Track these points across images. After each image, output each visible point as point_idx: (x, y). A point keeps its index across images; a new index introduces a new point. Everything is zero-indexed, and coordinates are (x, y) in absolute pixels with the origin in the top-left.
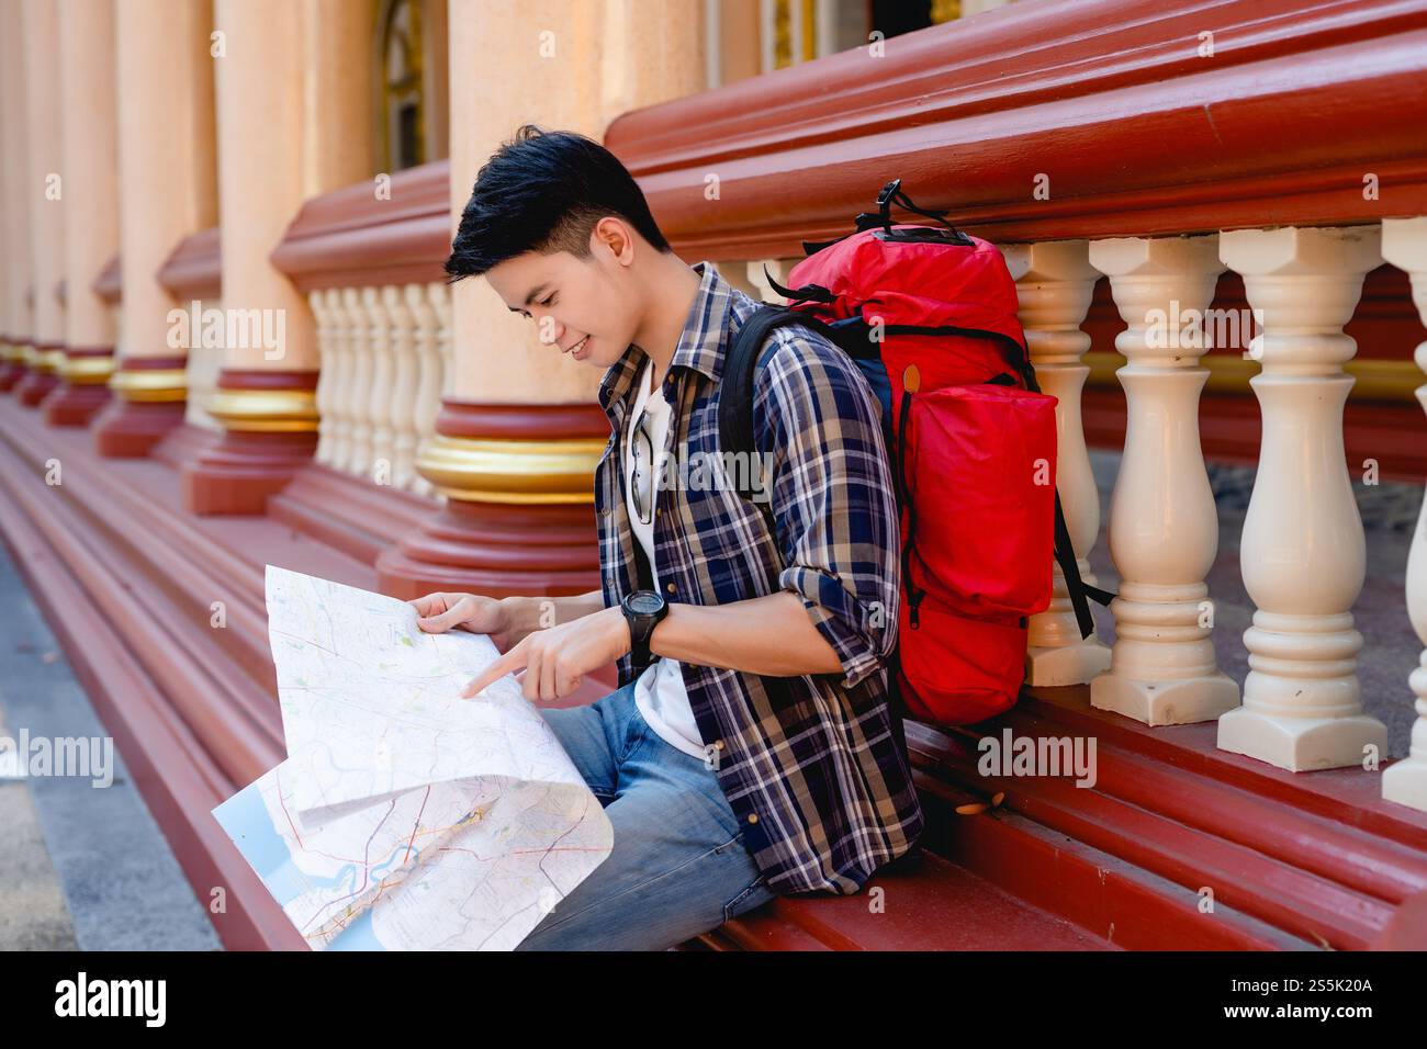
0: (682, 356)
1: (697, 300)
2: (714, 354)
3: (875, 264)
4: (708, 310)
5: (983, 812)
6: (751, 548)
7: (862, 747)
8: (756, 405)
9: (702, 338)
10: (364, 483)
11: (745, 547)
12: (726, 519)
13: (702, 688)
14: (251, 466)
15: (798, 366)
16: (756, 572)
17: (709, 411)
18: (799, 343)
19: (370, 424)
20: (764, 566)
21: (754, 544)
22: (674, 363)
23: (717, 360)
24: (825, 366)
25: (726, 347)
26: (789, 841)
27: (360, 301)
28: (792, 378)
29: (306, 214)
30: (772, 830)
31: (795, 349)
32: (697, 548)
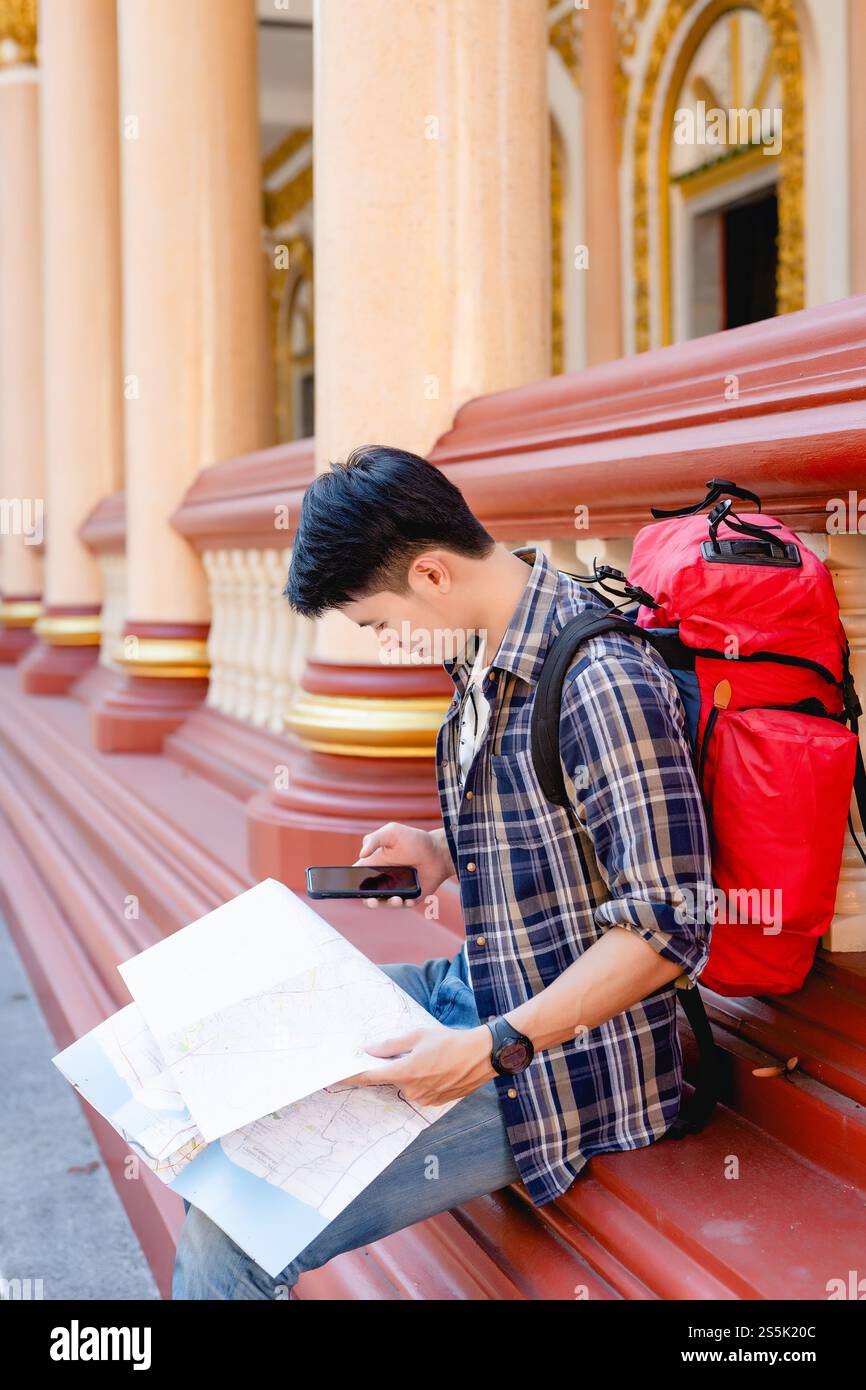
0: (503, 658)
1: (524, 597)
2: (533, 659)
3: (695, 589)
4: (533, 608)
5: (779, 1075)
6: (552, 842)
7: (644, 1029)
8: (563, 716)
9: (524, 639)
10: (246, 727)
11: (547, 841)
12: (530, 815)
13: (486, 964)
14: (151, 709)
15: (608, 686)
16: (555, 864)
17: (524, 711)
18: (610, 661)
19: (253, 673)
20: (564, 859)
21: (555, 839)
22: (495, 665)
23: (536, 664)
24: (635, 686)
25: (544, 653)
26: (541, 1122)
27: (245, 562)
28: (603, 697)
29: (201, 482)
30: (528, 1108)
31: (606, 668)
32: (502, 835)
